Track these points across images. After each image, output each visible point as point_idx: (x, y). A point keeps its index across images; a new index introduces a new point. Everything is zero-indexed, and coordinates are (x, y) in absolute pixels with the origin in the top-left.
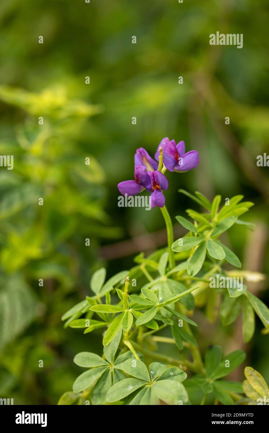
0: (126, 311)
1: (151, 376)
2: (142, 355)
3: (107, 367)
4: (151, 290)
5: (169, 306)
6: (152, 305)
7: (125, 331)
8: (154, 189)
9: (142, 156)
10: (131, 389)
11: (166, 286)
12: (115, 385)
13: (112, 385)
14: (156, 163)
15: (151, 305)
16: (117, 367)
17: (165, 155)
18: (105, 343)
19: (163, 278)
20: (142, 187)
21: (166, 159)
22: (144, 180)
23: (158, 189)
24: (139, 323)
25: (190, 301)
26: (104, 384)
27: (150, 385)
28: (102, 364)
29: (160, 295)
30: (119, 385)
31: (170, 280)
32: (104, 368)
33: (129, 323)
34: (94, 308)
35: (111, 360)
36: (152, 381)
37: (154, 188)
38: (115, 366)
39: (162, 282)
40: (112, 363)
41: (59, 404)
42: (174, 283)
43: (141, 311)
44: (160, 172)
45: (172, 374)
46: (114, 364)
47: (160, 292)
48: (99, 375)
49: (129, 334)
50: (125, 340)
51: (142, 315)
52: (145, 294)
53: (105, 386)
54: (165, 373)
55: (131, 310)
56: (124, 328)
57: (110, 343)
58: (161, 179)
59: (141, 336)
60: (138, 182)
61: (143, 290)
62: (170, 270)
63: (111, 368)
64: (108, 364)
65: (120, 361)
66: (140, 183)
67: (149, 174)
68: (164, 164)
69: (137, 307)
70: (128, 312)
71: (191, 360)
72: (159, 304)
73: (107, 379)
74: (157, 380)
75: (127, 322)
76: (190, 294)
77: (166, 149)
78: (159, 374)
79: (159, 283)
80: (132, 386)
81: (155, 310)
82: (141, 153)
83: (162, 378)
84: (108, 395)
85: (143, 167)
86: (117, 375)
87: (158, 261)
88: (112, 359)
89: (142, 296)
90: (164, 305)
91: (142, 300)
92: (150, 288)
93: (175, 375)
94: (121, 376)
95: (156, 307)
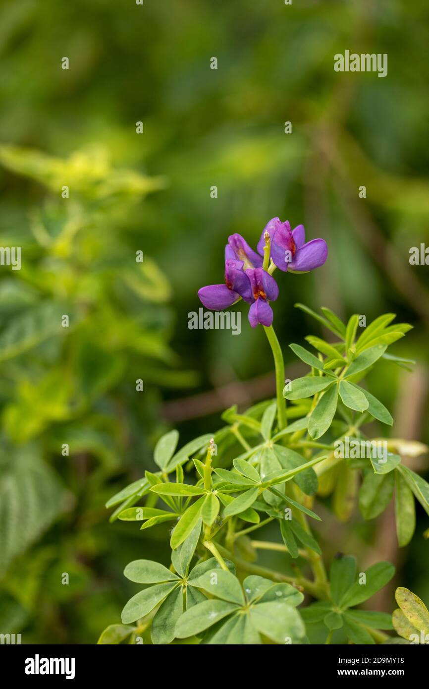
0: (208, 494)
1: (247, 597)
2: (233, 565)
3: (176, 583)
4: (249, 462)
5: (276, 487)
6: (249, 484)
7: (206, 526)
8: (256, 298)
9: (238, 247)
10: (214, 617)
11: (272, 456)
12: (188, 611)
13: (185, 609)
14: (259, 258)
15: (247, 484)
16: (193, 583)
17: (273, 243)
18: (174, 544)
19: (268, 444)
20: (237, 295)
21: (275, 251)
22: (239, 284)
23: (262, 298)
24: (229, 513)
25: (310, 481)
26: (172, 610)
27: (244, 610)
28: (169, 579)
29: (262, 470)
30: (195, 610)
31: (279, 447)
32: (171, 586)
33: (212, 512)
34: (158, 489)
35: (182, 571)
36: (248, 604)
37: (256, 296)
38: (189, 581)
39: (267, 450)
40: (184, 577)
41: (99, 643)
42: (285, 452)
43: (231, 494)
44: (266, 272)
45: (279, 594)
46: (188, 578)
47: (262, 466)
48: (164, 596)
49: (212, 531)
50: (206, 540)
51: (234, 500)
52: (239, 468)
53: (172, 613)
54: (268, 592)
55: (216, 492)
56: (205, 519)
57: (182, 543)
58: (267, 282)
59: (231, 537)
60: (230, 287)
61: (236, 461)
62: (279, 431)
63: (182, 585)
64: (179, 578)
65: (197, 573)
66: (233, 288)
67: (248, 273)
68: (271, 259)
69: (226, 488)
70: (211, 496)
71: (311, 578)
72: (260, 483)
73: (177, 603)
74: (257, 603)
75: (210, 511)
76: (310, 469)
77: (275, 235)
78: (260, 593)
79: (262, 451)
80: (215, 612)
81: (255, 493)
82: (235, 241)
83: (264, 600)
84: (178, 627)
85: (239, 263)
86: (192, 596)
87: (260, 418)
88: (184, 571)
89: (235, 470)
90: (269, 486)
91: (234, 477)
92: (247, 460)
93: (284, 596)
94: (198, 597)
95: (256, 488)
